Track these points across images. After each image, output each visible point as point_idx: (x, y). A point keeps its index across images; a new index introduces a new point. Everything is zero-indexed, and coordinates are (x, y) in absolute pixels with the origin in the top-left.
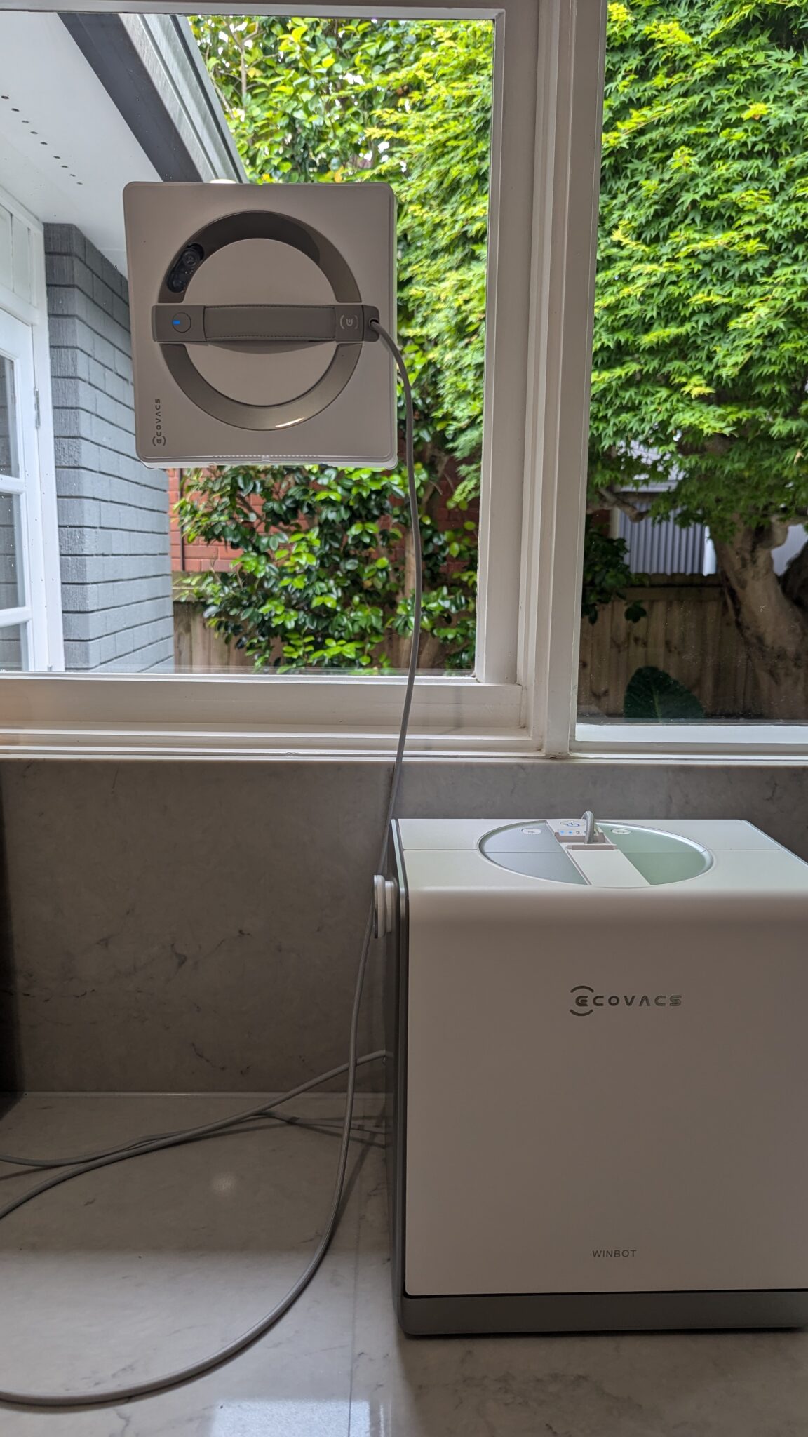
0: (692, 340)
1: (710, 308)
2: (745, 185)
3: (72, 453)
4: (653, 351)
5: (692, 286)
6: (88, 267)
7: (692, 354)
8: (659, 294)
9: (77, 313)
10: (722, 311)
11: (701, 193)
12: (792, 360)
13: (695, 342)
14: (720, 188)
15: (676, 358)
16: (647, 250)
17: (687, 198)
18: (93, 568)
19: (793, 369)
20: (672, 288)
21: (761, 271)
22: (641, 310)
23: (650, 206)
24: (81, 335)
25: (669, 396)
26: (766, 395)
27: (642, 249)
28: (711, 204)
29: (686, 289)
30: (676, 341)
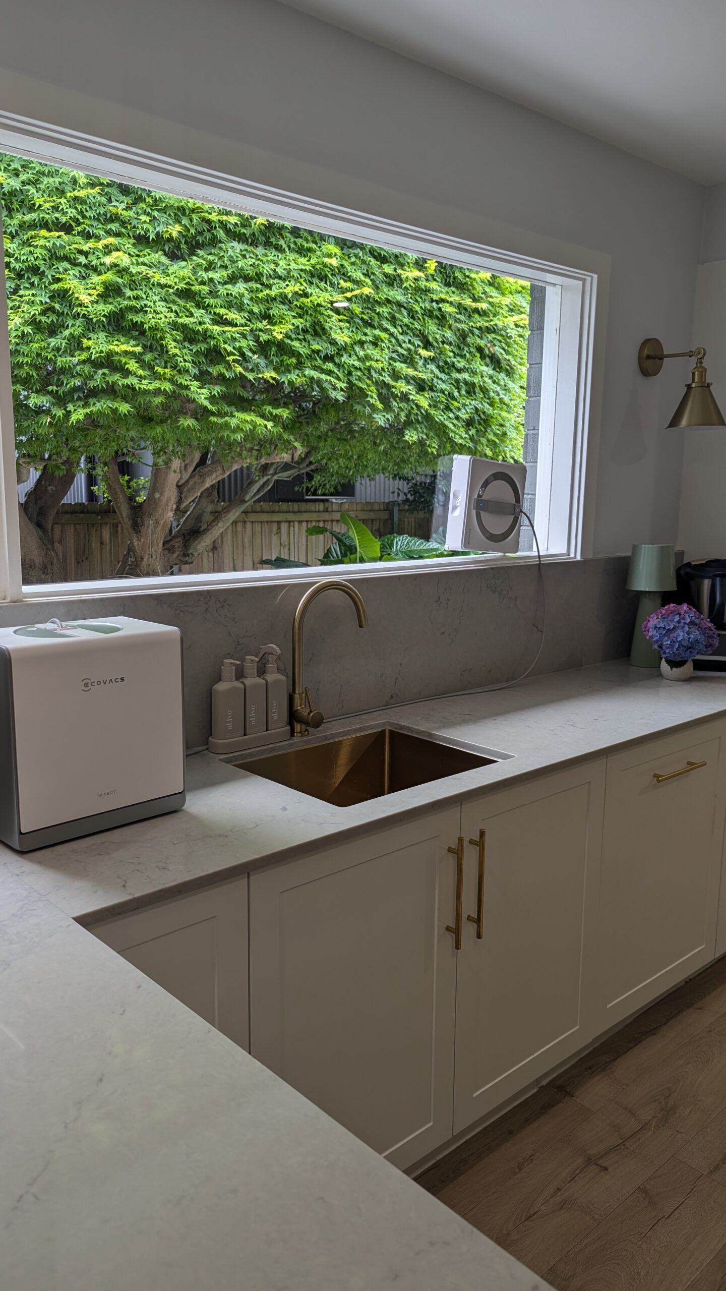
21: (11, 290)
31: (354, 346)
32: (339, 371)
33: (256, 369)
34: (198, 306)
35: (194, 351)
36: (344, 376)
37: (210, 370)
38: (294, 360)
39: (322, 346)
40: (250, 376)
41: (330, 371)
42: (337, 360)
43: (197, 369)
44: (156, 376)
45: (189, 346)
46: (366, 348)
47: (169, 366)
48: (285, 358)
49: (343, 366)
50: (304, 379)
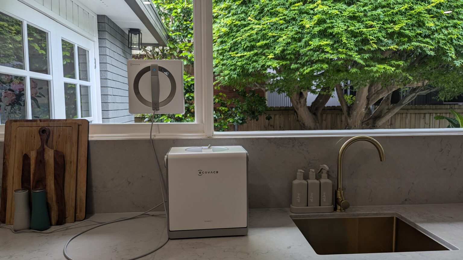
0: (270, 44)
1: (274, 37)
2: (280, 6)
3: (105, 75)
4: (260, 47)
5: (269, 31)
6: (110, 26)
7: (270, 48)
8: (261, 33)
9: (107, 38)
10: (277, 37)
11: (270, 8)
12: (294, 50)
13: (271, 45)
14: (274, 7)
15: (267, 49)
16: (257, 22)
17: (266, 9)
18: (111, 106)
19: (295, 52)
20: (264, 31)
21: (285, 28)
22: (257, 37)
23: (257, 11)
24: (108, 44)
25: (265, 58)
26: (289, 58)
27: (256, 21)
28: (272, 11)
29: (267, 32)
30: (266, 44)
31: (442, 29)
32: (432, 42)
33: (387, 45)
34: (359, 22)
35: (356, 40)
36: (436, 44)
37: (364, 48)
38: (406, 39)
39: (422, 31)
40: (383, 49)
41: (427, 42)
42: (432, 37)
43: (358, 48)
44: (339, 53)
45: (354, 39)
46: (449, 29)
47: (345, 48)
48: (402, 38)
49: (435, 39)
50: (412, 47)
